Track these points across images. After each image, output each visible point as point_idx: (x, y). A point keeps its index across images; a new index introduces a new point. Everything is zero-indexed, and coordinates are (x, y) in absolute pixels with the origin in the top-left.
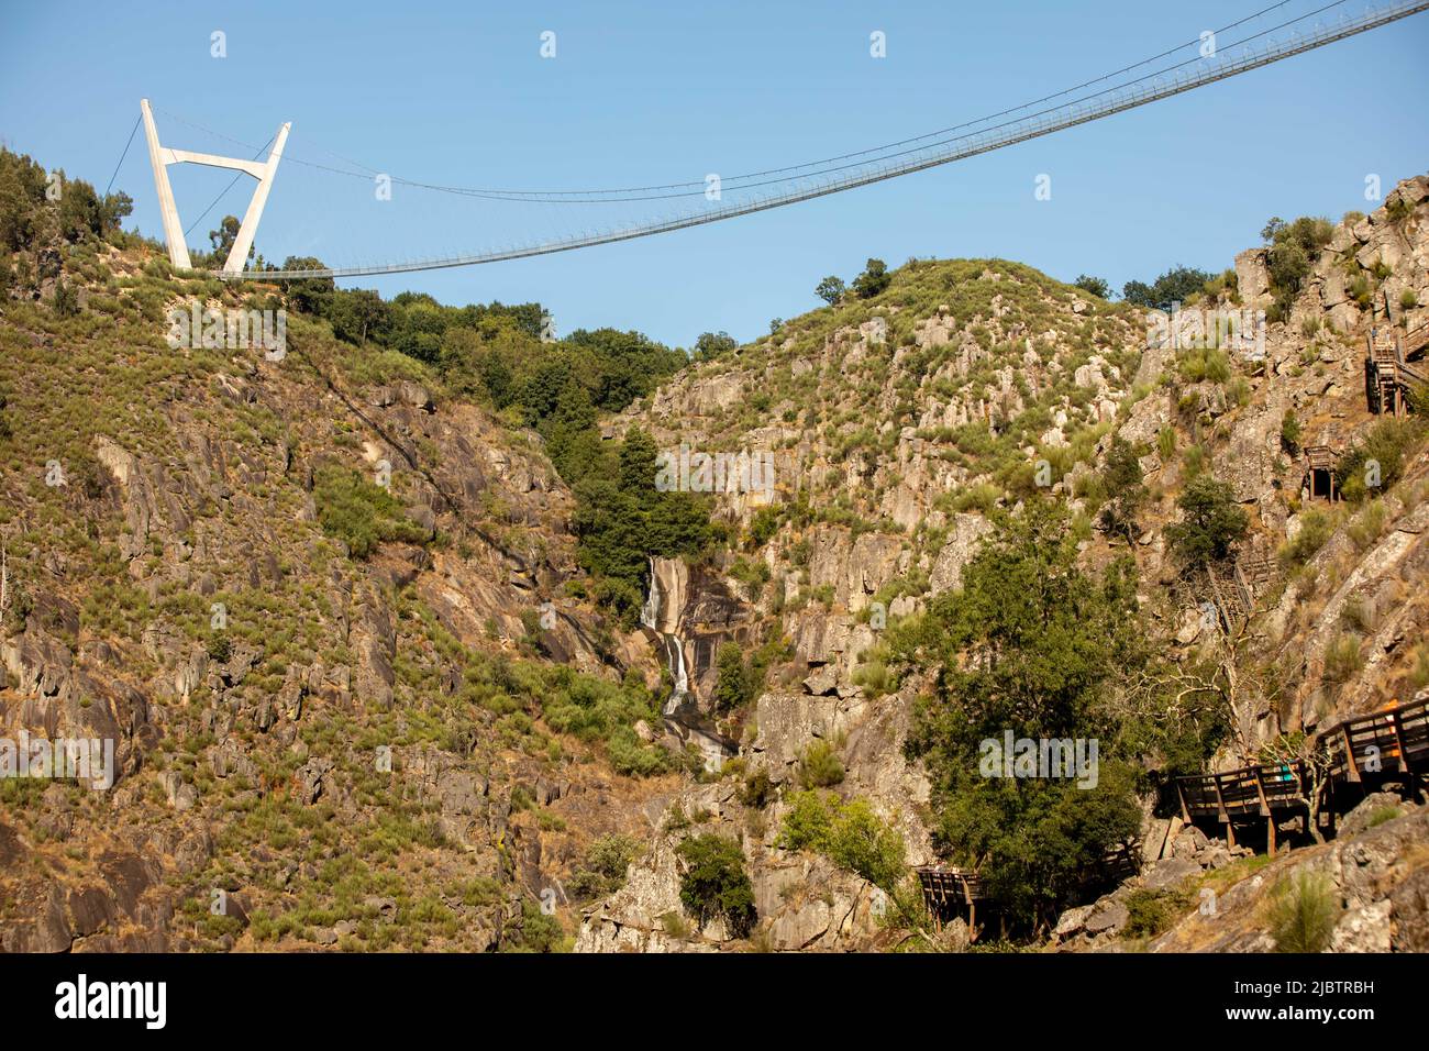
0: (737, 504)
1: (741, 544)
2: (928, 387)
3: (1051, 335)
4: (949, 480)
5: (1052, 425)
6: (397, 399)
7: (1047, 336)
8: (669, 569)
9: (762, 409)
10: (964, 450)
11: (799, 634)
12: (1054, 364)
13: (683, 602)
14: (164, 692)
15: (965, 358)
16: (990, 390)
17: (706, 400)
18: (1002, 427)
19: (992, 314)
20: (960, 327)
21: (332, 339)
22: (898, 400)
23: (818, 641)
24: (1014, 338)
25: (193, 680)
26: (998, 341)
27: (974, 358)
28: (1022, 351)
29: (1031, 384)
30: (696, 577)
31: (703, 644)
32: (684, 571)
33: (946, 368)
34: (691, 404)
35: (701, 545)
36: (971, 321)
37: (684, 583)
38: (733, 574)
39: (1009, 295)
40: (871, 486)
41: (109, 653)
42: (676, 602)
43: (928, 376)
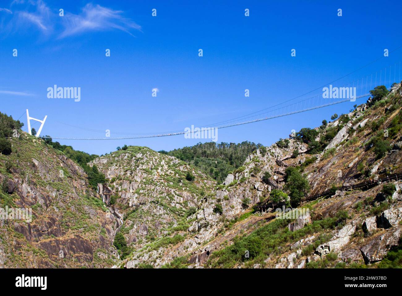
0: (109, 177)
1: (110, 182)
2: (139, 163)
3: (156, 157)
4: (145, 175)
6: (63, 157)
8: (100, 185)
9: (112, 164)
10: (146, 171)
11: (122, 195)
12: (157, 161)
13: (102, 190)
14: (51, 195)
15: (145, 159)
16: (149, 164)
18: (152, 169)
19: (147, 154)
20: (143, 155)
21: (53, 148)
22: (135, 164)
23: (125, 196)
24: (151, 157)
25: (55, 194)
26: (149, 157)
28: (153, 159)
29: (155, 163)
30: (104, 187)
31: (106, 196)
32: (102, 185)
33: (142, 160)
34: (100, 162)
35: (104, 182)
36: (145, 154)
37: (102, 187)
38: (109, 186)
39: (149, 152)
40: (132, 175)
41: (42, 189)
42: (101, 189)
43: (139, 161)
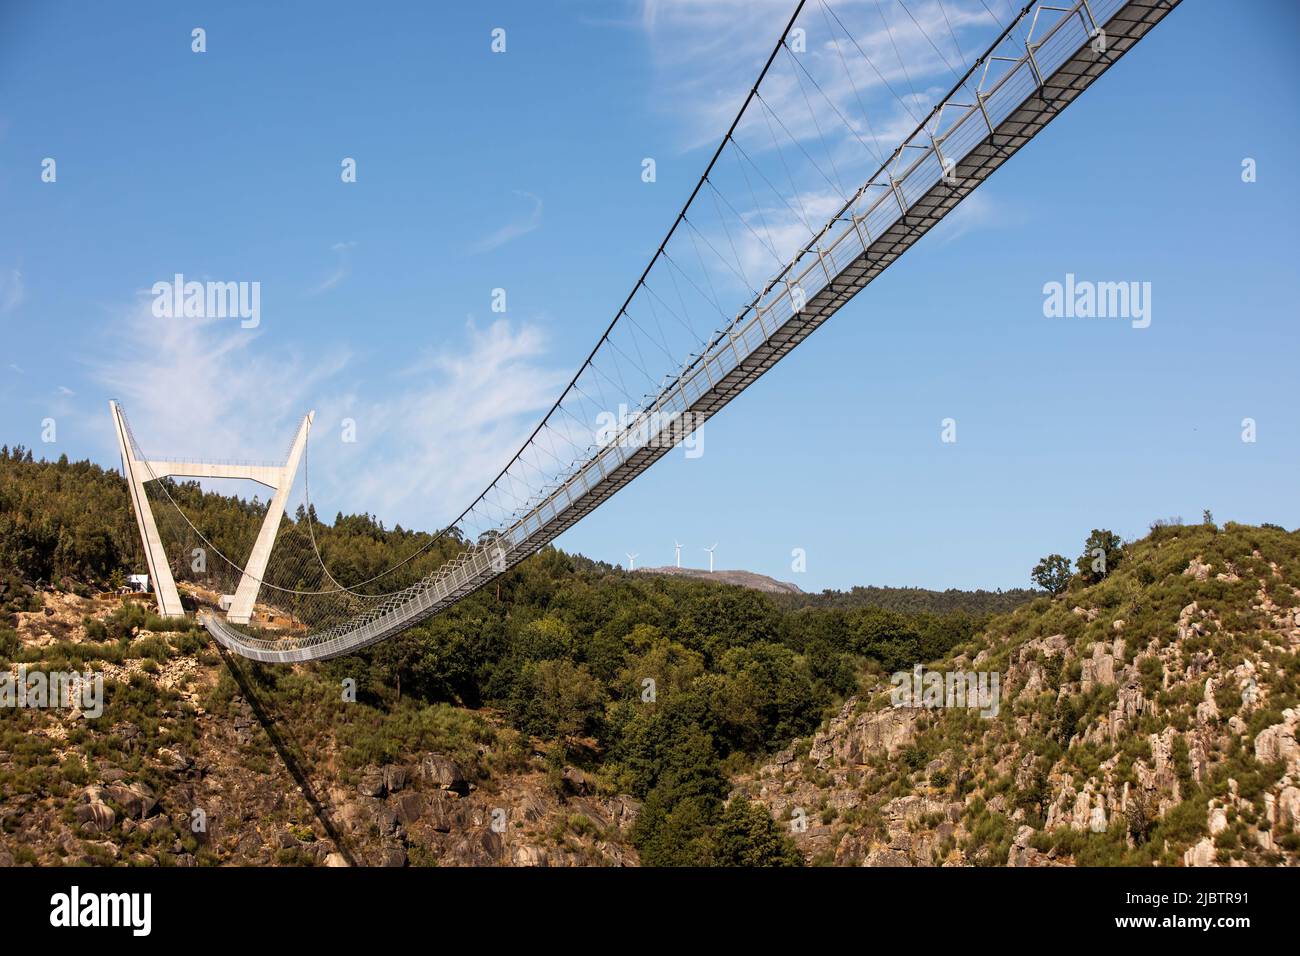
2: (1070, 756)
3: (1246, 670)
5: (1204, 831)
7: (1240, 671)
12: (1237, 721)
15: (1119, 713)
16: (1140, 767)
17: (871, 742)
20: (1129, 658)
24: (1195, 676)
26: (1172, 681)
27: (1132, 713)
29: (1197, 758)
33: (1095, 727)
34: (855, 748)
36: (1144, 648)
39: (1207, 602)
43: (1077, 737)
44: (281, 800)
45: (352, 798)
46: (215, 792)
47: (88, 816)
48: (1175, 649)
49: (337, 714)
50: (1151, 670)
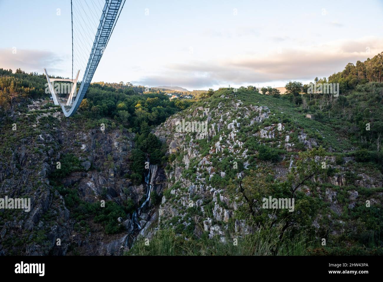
0: (170, 151)
4: (195, 155)
5: (219, 140)
7: (227, 114)
8: (153, 168)
10: (200, 146)
12: (225, 122)
13: (155, 176)
15: (207, 120)
17: (173, 124)
20: (210, 111)
24: (220, 114)
27: (209, 120)
28: (220, 118)
29: (218, 128)
30: (159, 170)
31: (156, 187)
34: (171, 125)
35: (162, 162)
37: (156, 171)
42: (153, 176)
44: (75, 135)
45: (87, 135)
46: (63, 135)
47: (39, 140)
48: (217, 110)
49: (85, 121)
50: (213, 113)
